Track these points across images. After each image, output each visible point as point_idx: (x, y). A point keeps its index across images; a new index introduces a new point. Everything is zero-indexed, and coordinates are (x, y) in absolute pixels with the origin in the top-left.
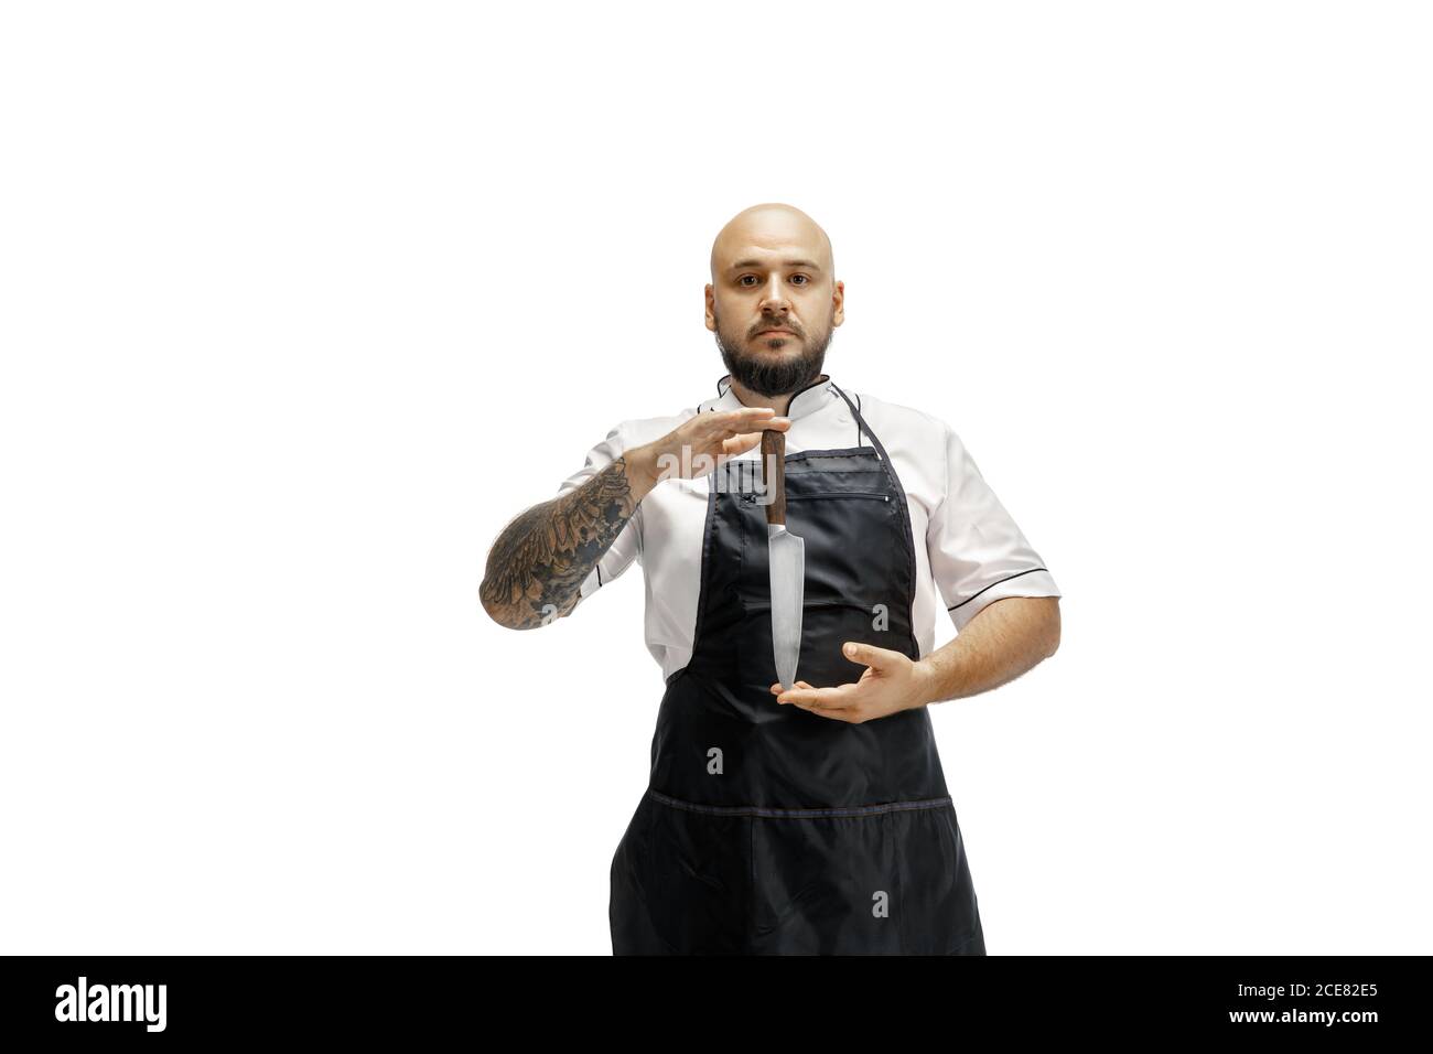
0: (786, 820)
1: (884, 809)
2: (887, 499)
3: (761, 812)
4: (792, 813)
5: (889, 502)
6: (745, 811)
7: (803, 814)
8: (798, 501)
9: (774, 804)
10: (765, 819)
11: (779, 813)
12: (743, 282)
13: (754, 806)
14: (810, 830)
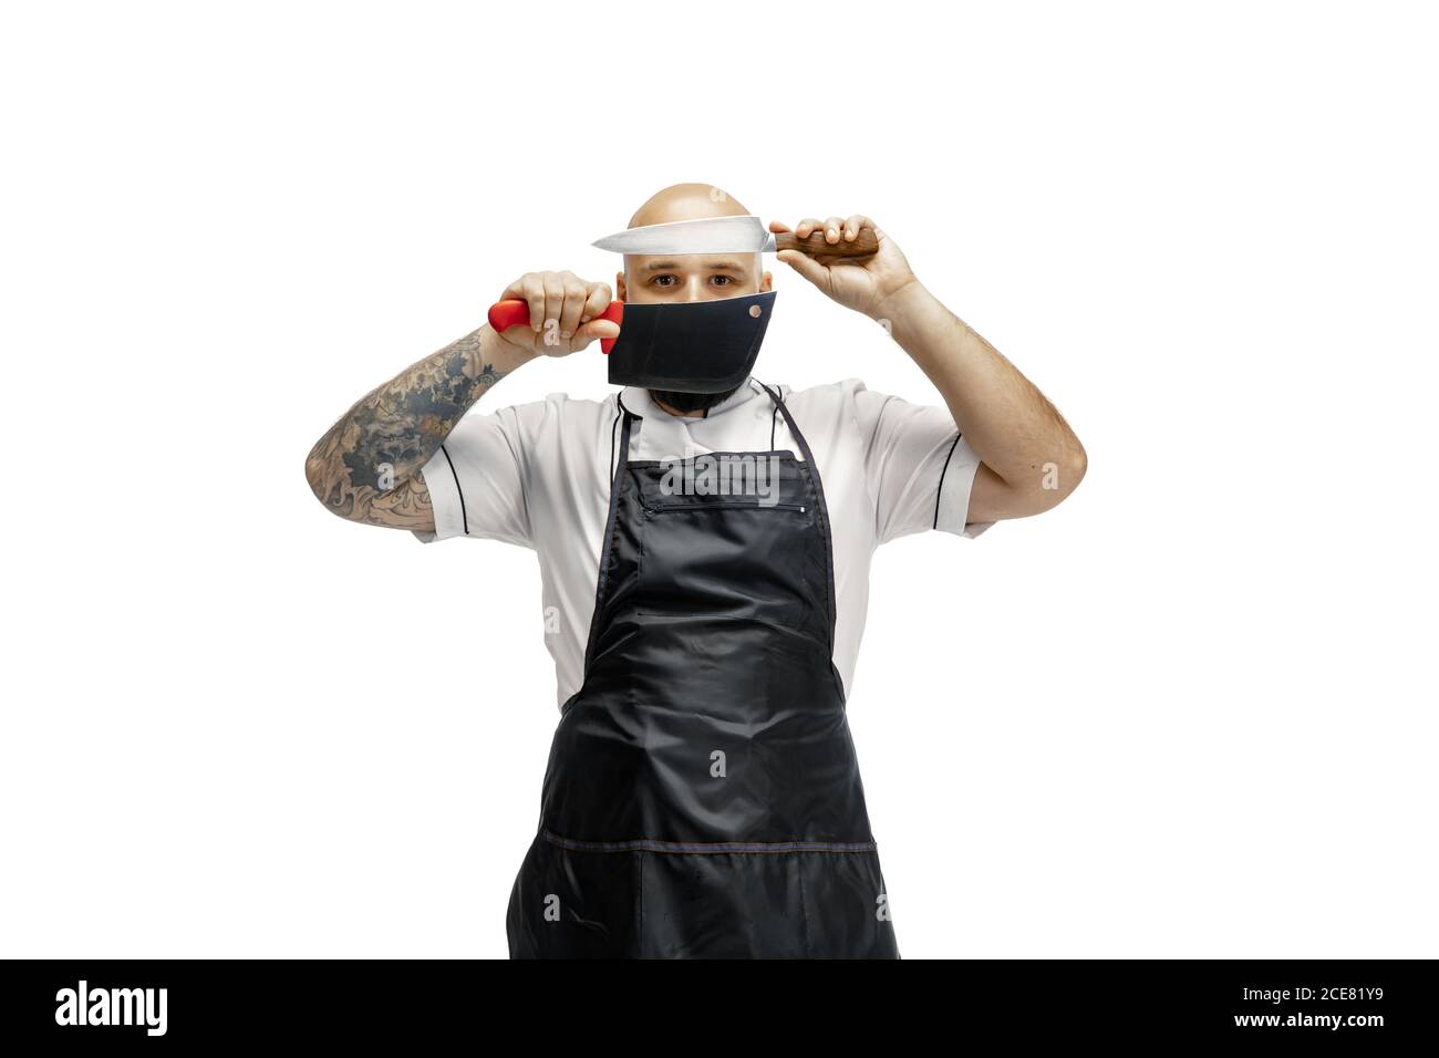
0: (680, 856)
1: (788, 847)
2: (803, 510)
3: (653, 845)
4: (687, 847)
5: (806, 511)
6: (636, 844)
7: (699, 848)
8: (702, 510)
9: (668, 836)
10: (657, 854)
11: (672, 847)
12: (658, 281)
13: (645, 838)
14: (706, 866)
